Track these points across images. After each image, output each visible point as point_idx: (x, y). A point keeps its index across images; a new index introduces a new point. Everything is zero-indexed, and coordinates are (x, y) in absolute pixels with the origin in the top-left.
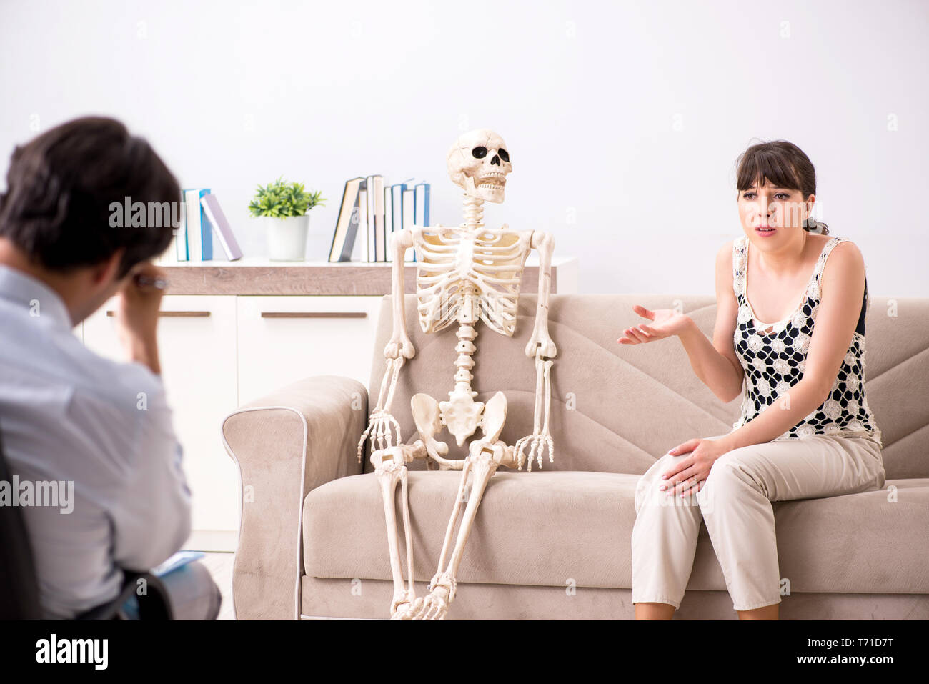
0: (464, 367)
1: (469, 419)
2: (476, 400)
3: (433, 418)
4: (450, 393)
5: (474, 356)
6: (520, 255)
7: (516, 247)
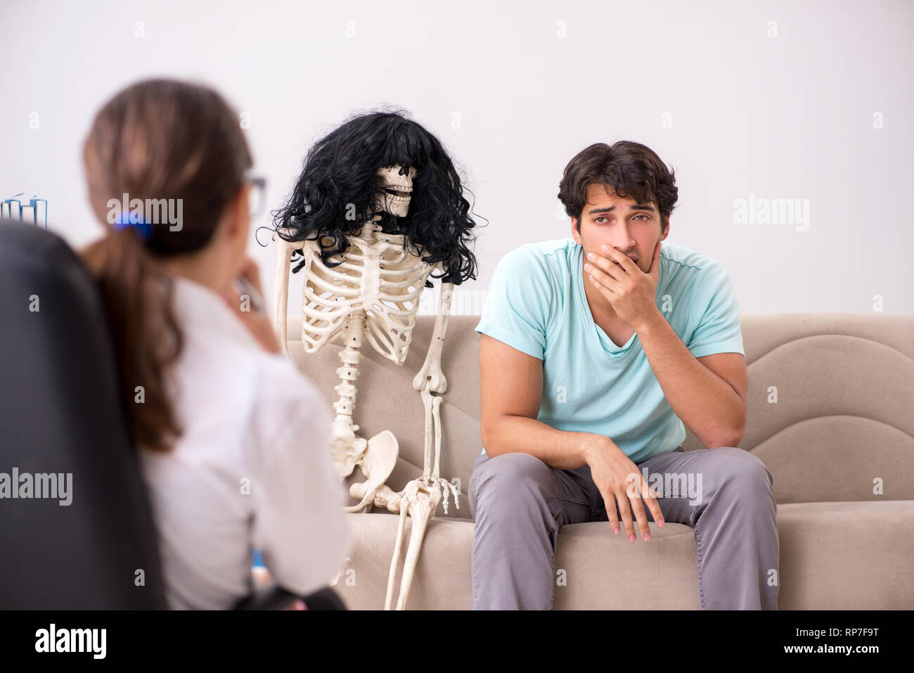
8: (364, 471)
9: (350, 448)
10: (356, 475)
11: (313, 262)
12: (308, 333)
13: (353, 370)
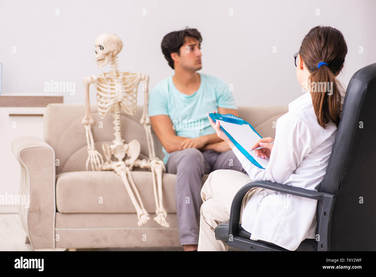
0: (118, 131)
1: (123, 151)
3: (109, 152)
8: (129, 155)
12: (101, 112)
13: (119, 121)
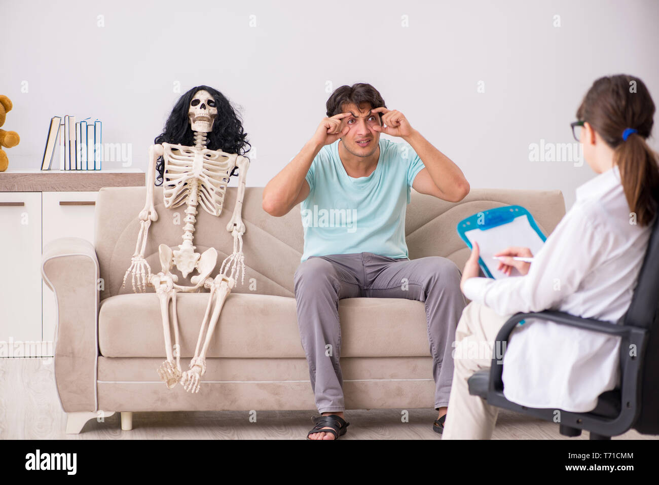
0: (189, 231)
1: (190, 262)
2: (195, 251)
3: (169, 260)
4: (179, 246)
5: (195, 225)
6: (228, 169)
7: (227, 164)
8: (199, 271)
9: (191, 257)
10: (195, 272)
11: (169, 161)
13: (192, 217)
